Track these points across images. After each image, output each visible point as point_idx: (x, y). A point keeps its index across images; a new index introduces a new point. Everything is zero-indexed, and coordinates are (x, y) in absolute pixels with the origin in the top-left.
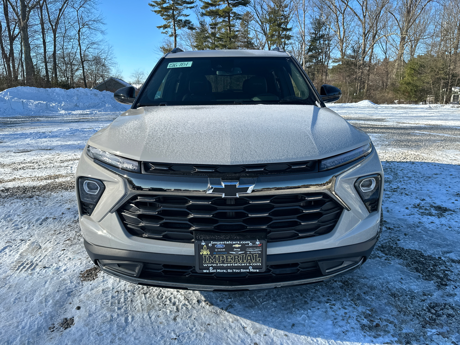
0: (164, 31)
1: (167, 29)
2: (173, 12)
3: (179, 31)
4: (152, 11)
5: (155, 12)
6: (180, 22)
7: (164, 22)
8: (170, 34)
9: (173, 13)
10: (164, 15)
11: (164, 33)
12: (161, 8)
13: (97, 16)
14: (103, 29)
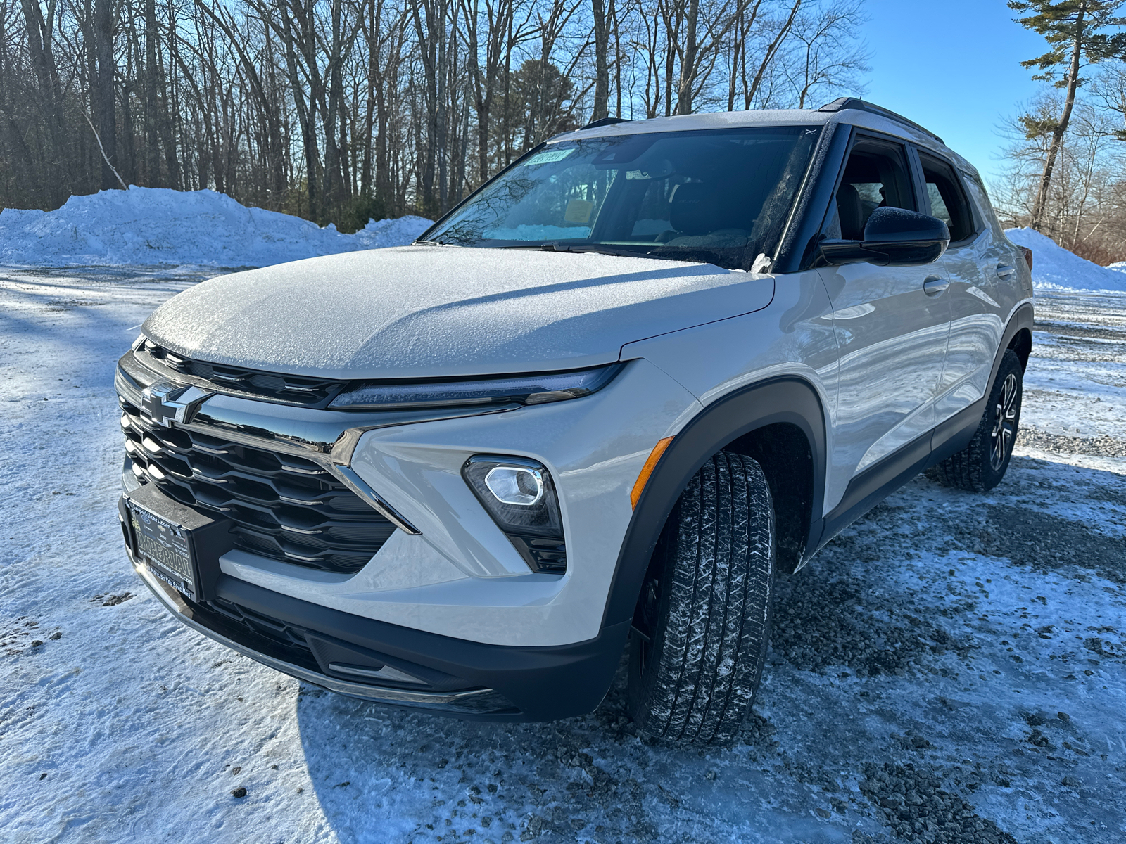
0: (1042, 73)
1: (1051, 66)
2: (1081, 16)
3: (1088, 69)
4: (1016, 21)
5: (1025, 22)
6: (1097, 44)
7: (1049, 48)
8: (1061, 78)
9: (1080, 20)
10: (1049, 29)
11: (1040, 78)
12: (1043, 10)
13: (852, 52)
14: (861, 83)
